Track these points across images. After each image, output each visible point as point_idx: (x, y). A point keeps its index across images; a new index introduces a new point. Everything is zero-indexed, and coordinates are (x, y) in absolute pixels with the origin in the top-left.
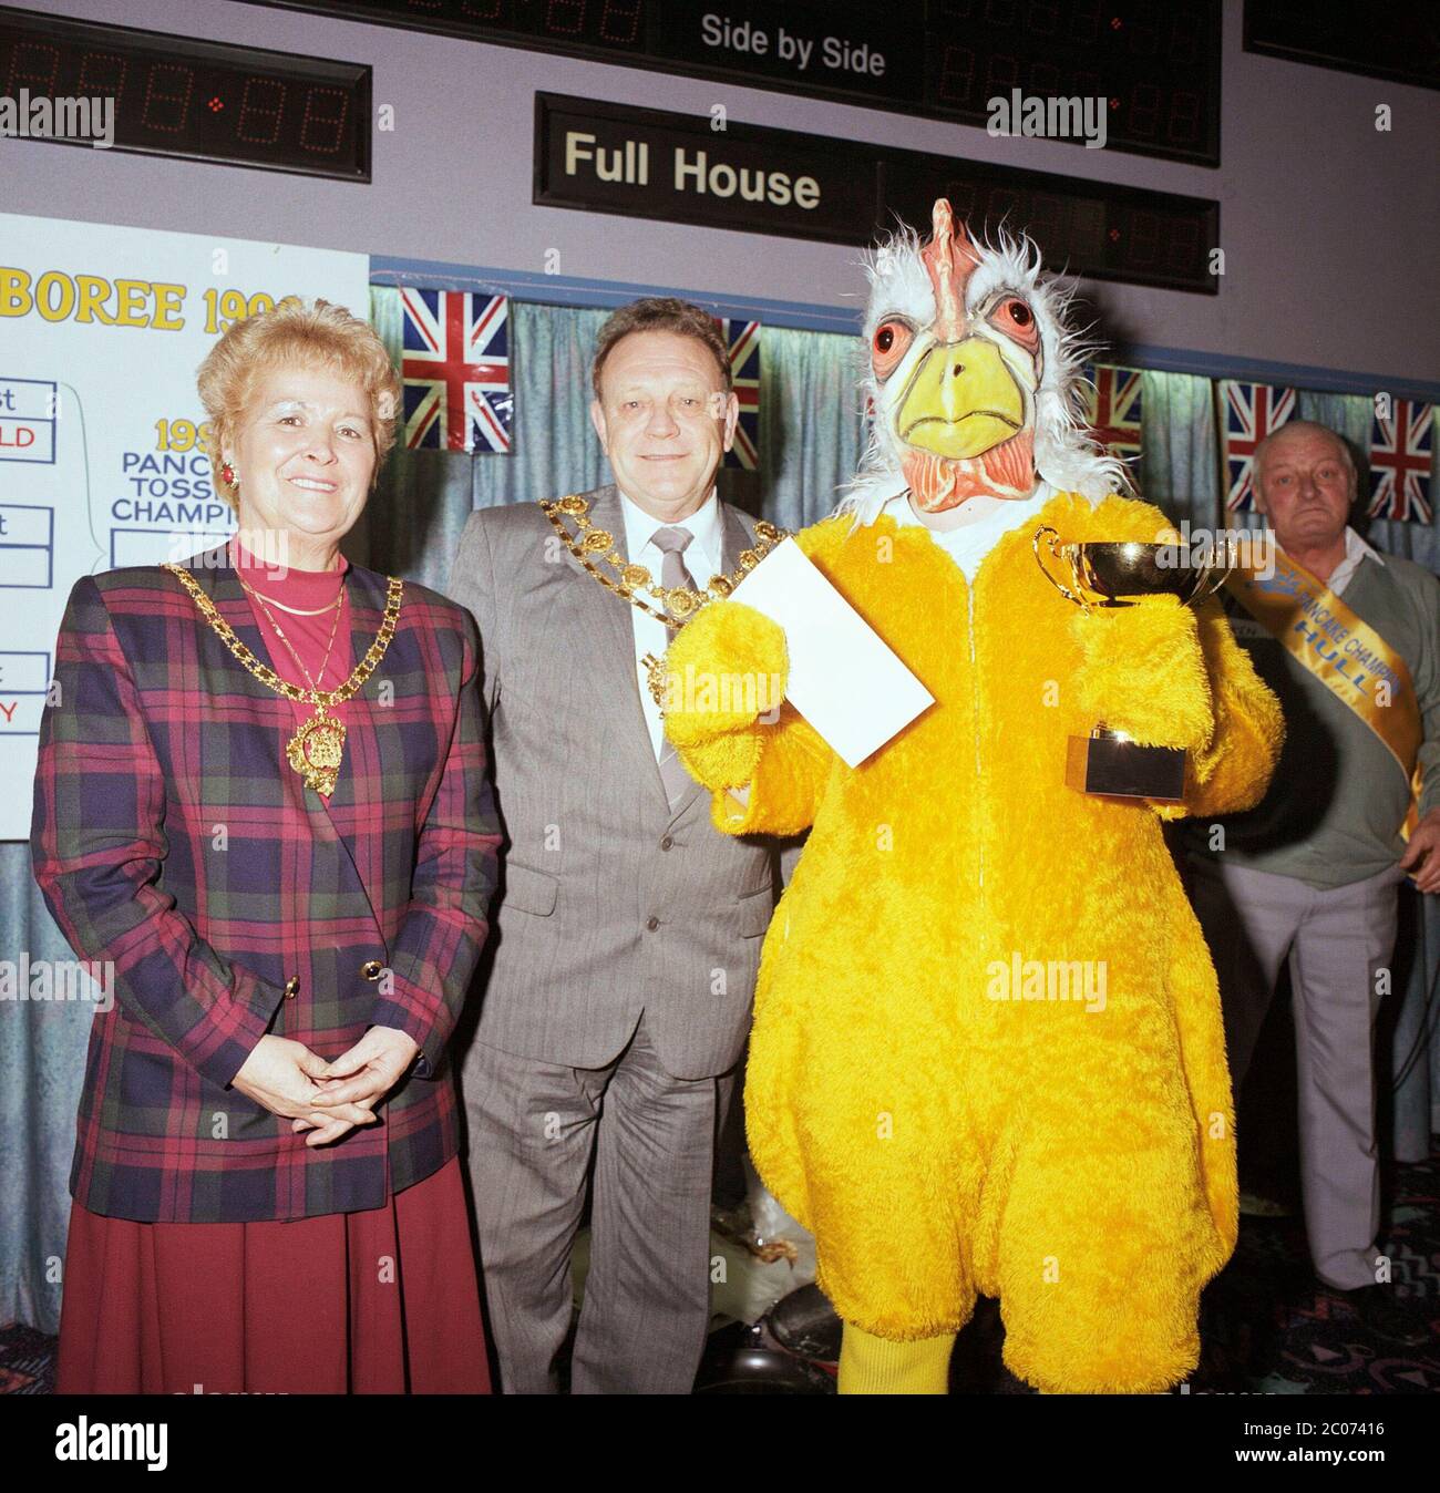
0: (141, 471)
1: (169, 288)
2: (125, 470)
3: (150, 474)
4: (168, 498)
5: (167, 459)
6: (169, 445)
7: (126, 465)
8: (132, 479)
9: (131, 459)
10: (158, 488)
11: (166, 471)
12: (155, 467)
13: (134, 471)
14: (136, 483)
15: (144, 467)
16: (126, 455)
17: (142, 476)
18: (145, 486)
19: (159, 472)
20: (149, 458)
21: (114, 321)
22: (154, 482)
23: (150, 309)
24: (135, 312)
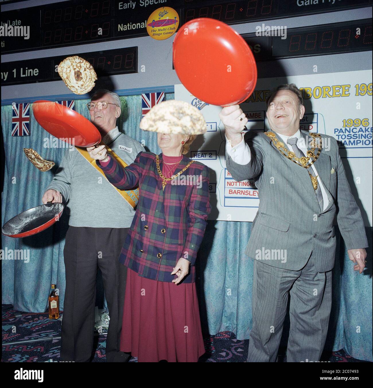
0: (339, 133)
1: (346, 86)
2: (335, 133)
3: (341, 134)
4: (346, 139)
5: (346, 129)
6: (346, 126)
7: (335, 132)
8: (337, 135)
9: (336, 130)
10: (343, 137)
11: (345, 133)
12: (343, 132)
13: (337, 133)
14: (338, 136)
15: (340, 132)
16: (335, 129)
17: (339, 134)
18: (340, 137)
19: (343, 133)
20: (341, 129)
21: (332, 96)
22: (342, 135)
23: (341, 92)
24: (337, 93)
